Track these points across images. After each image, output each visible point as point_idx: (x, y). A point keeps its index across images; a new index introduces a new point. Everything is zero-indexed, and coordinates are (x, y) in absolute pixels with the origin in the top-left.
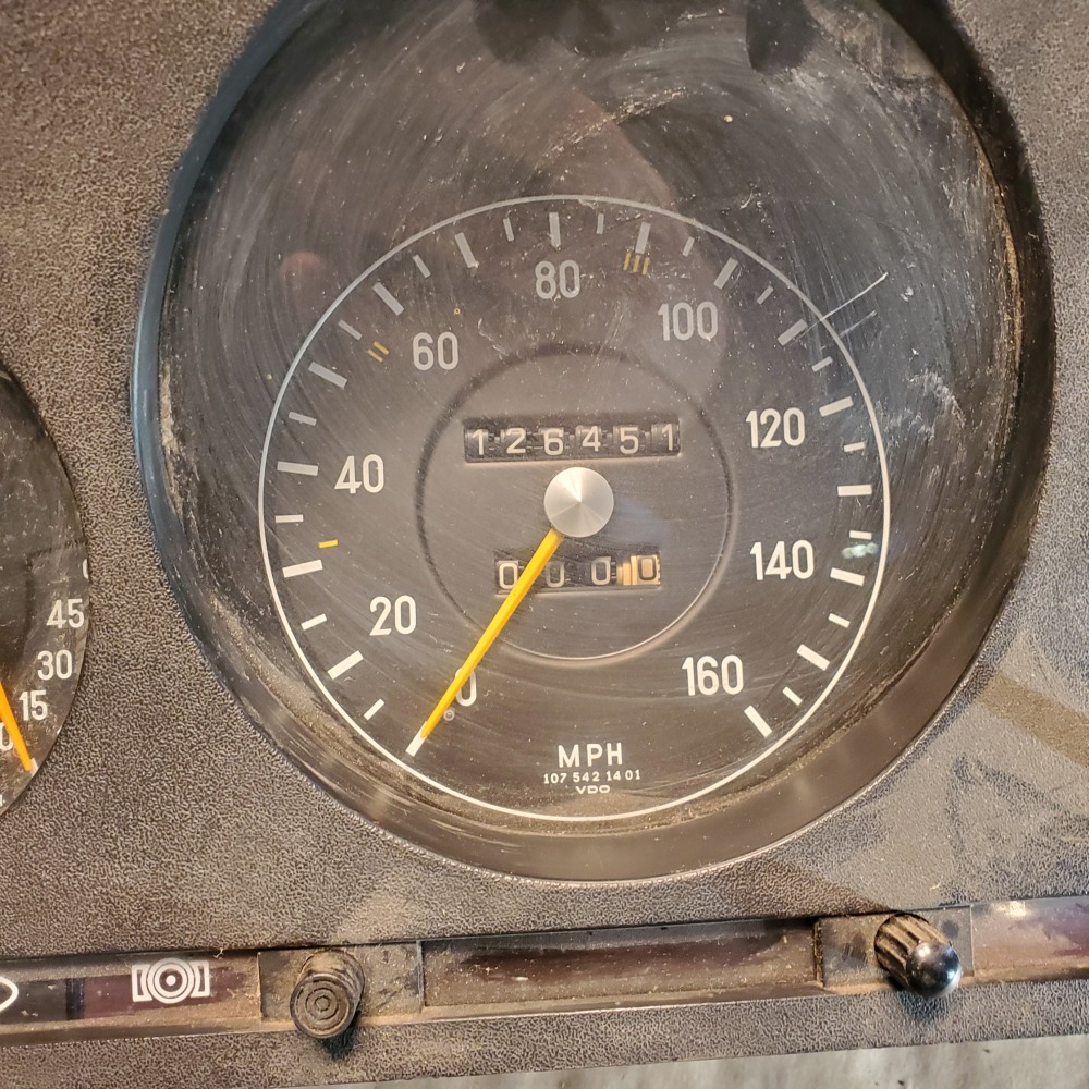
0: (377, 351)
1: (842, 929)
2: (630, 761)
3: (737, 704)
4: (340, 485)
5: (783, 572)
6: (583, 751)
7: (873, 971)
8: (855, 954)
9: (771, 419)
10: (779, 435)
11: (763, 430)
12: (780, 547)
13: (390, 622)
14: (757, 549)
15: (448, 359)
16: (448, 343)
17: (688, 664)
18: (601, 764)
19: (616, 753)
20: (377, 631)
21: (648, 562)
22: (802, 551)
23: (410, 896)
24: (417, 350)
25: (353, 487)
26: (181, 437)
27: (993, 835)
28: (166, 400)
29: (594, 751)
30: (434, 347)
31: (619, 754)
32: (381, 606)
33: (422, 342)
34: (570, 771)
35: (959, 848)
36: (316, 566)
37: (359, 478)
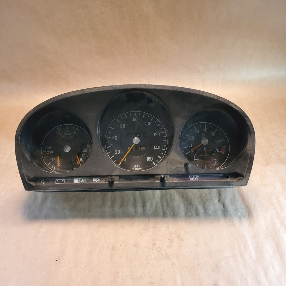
0: (117, 126)
1: (157, 177)
2: (141, 167)
3: (152, 162)
4: (113, 139)
5: (157, 149)
6: (136, 166)
7: (159, 180)
8: (158, 179)
9: (156, 134)
10: (157, 135)
11: (155, 135)
12: (157, 146)
13: (117, 153)
14: (154, 146)
15: (124, 127)
16: (124, 125)
17: (147, 158)
18: (138, 167)
19: (139, 166)
20: (116, 153)
21: (144, 148)
22: (159, 147)
23: (119, 171)
24: (121, 126)
25: (114, 139)
26: (101, 132)
27: (170, 168)
28: (100, 128)
29: (137, 166)
30: (123, 126)
31: (140, 166)
32: (116, 151)
33: (122, 125)
34: (135, 168)
35: (167, 169)
36: (110, 147)
37: (115, 138)
